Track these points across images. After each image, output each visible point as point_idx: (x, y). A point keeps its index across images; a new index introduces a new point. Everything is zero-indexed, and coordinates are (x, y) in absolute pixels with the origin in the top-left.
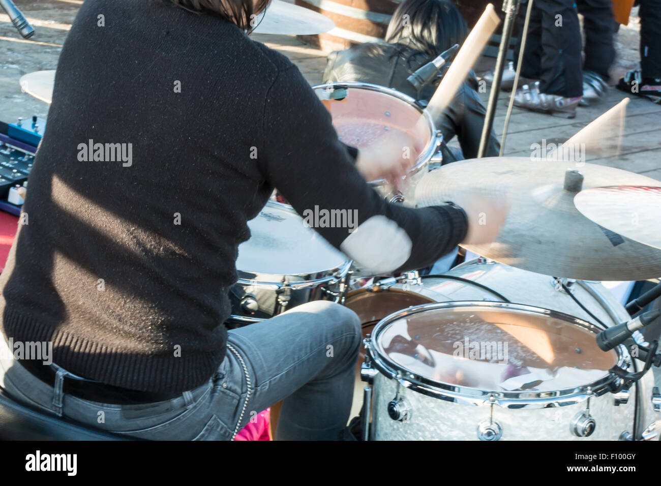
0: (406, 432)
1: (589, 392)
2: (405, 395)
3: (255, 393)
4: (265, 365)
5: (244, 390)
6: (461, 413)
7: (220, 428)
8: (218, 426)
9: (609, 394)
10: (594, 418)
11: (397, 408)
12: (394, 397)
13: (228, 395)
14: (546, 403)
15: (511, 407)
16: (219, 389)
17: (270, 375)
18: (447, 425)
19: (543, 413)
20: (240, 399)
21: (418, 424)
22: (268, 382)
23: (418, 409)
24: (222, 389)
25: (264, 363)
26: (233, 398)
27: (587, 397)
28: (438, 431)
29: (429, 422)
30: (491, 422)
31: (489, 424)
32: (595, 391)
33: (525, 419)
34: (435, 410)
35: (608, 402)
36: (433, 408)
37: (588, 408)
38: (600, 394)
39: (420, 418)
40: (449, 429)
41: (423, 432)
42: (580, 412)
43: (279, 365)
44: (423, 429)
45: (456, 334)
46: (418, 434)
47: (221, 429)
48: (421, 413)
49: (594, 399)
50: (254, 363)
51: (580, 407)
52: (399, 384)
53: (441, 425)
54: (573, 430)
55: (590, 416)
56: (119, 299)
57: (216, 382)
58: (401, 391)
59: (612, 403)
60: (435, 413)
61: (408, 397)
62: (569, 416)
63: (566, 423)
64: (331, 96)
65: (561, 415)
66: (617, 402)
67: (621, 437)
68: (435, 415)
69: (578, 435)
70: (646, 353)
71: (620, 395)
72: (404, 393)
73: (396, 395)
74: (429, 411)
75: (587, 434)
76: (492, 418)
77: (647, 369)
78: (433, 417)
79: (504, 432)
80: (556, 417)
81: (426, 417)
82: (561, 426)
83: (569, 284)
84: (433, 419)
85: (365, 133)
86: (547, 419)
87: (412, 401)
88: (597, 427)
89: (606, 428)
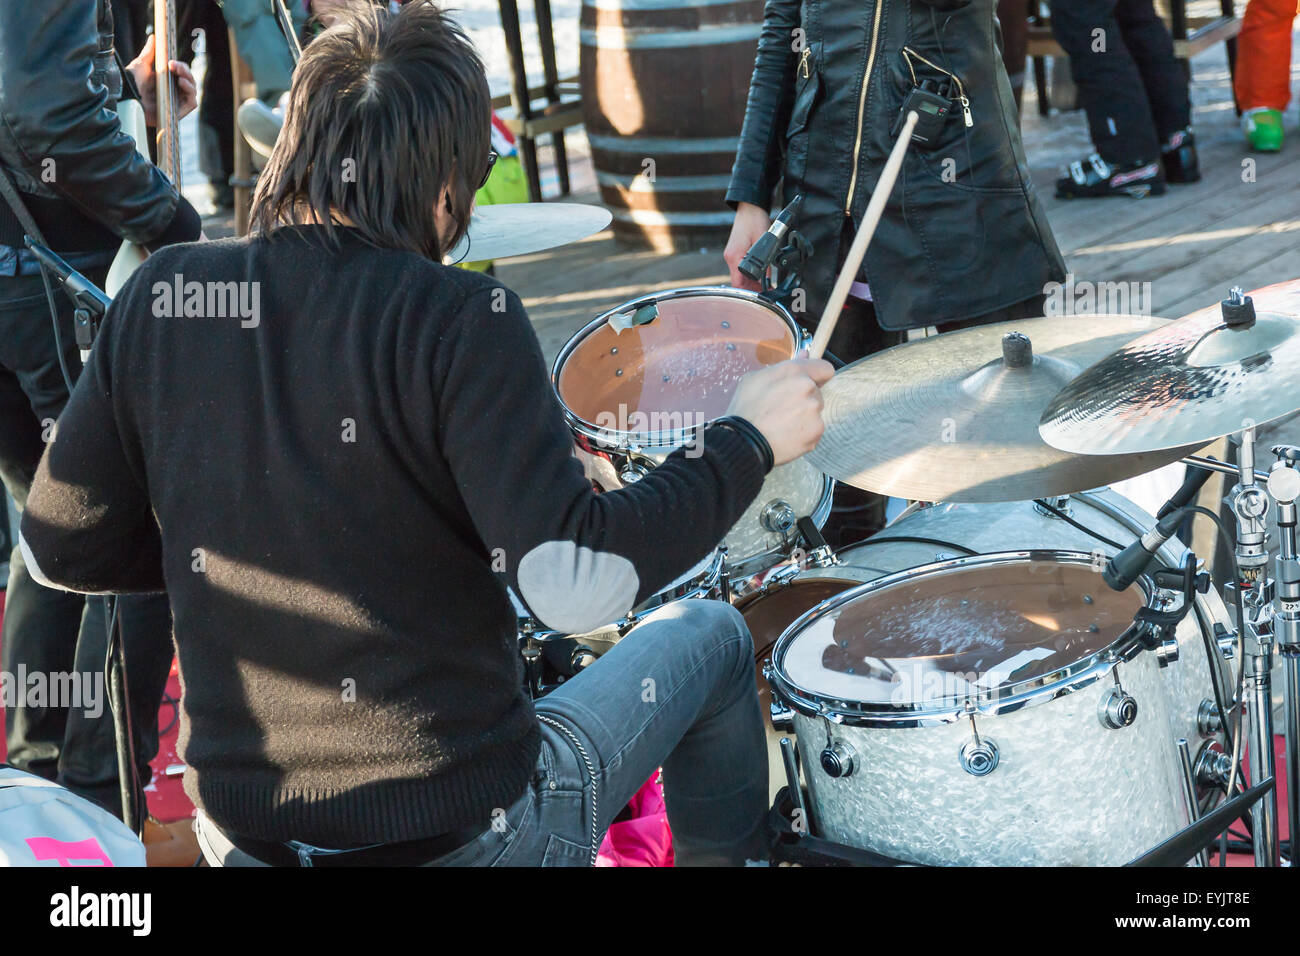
0: (859, 791)
1: (1112, 658)
2: (842, 736)
3: (603, 778)
4: (608, 730)
6: (930, 740)
7: (566, 850)
8: (563, 849)
9: (1146, 652)
10: (1131, 695)
11: (834, 759)
12: (826, 742)
13: (564, 797)
14: (1055, 690)
15: (1002, 711)
16: (545, 795)
17: (620, 743)
18: (915, 764)
19: (1051, 709)
20: (583, 795)
21: (872, 774)
22: (619, 754)
23: (867, 752)
24: (551, 793)
25: (605, 727)
26: (573, 798)
27: (1111, 666)
28: (905, 777)
29: (886, 766)
30: (978, 742)
31: (975, 747)
32: (1122, 654)
33: (1027, 724)
34: (892, 746)
35: (1147, 665)
36: (887, 743)
37: (1117, 682)
38: (1130, 657)
39: (873, 764)
40: (919, 769)
41: (882, 783)
42: (1108, 692)
43: (630, 724)
44: (882, 779)
45: (897, 624)
46: (875, 788)
47: (569, 852)
48: (871, 756)
49: (1122, 667)
50: (590, 733)
51: (1106, 684)
52: (827, 723)
53: (906, 767)
54: (1104, 721)
55: (1123, 693)
56: (364, 710)
57: (537, 787)
58: (833, 731)
59: (1154, 665)
60: (892, 751)
61: (848, 738)
62: (1094, 701)
63: (1091, 713)
64: (634, 321)
65: (1080, 703)
66: (1163, 662)
67: (1201, 710)
68: (893, 754)
69: (1115, 727)
70: (1182, 577)
71: (1163, 650)
72: (841, 733)
73: (829, 739)
74: (882, 750)
75: (1127, 721)
76: (977, 736)
77: (1190, 600)
78: (890, 757)
79: (1003, 752)
80: (1073, 708)
81: (881, 760)
82: (1084, 720)
83: (1062, 503)
84: (892, 761)
85: (697, 361)
86: (1060, 715)
87: (855, 741)
88: (1140, 707)
89: (1155, 705)
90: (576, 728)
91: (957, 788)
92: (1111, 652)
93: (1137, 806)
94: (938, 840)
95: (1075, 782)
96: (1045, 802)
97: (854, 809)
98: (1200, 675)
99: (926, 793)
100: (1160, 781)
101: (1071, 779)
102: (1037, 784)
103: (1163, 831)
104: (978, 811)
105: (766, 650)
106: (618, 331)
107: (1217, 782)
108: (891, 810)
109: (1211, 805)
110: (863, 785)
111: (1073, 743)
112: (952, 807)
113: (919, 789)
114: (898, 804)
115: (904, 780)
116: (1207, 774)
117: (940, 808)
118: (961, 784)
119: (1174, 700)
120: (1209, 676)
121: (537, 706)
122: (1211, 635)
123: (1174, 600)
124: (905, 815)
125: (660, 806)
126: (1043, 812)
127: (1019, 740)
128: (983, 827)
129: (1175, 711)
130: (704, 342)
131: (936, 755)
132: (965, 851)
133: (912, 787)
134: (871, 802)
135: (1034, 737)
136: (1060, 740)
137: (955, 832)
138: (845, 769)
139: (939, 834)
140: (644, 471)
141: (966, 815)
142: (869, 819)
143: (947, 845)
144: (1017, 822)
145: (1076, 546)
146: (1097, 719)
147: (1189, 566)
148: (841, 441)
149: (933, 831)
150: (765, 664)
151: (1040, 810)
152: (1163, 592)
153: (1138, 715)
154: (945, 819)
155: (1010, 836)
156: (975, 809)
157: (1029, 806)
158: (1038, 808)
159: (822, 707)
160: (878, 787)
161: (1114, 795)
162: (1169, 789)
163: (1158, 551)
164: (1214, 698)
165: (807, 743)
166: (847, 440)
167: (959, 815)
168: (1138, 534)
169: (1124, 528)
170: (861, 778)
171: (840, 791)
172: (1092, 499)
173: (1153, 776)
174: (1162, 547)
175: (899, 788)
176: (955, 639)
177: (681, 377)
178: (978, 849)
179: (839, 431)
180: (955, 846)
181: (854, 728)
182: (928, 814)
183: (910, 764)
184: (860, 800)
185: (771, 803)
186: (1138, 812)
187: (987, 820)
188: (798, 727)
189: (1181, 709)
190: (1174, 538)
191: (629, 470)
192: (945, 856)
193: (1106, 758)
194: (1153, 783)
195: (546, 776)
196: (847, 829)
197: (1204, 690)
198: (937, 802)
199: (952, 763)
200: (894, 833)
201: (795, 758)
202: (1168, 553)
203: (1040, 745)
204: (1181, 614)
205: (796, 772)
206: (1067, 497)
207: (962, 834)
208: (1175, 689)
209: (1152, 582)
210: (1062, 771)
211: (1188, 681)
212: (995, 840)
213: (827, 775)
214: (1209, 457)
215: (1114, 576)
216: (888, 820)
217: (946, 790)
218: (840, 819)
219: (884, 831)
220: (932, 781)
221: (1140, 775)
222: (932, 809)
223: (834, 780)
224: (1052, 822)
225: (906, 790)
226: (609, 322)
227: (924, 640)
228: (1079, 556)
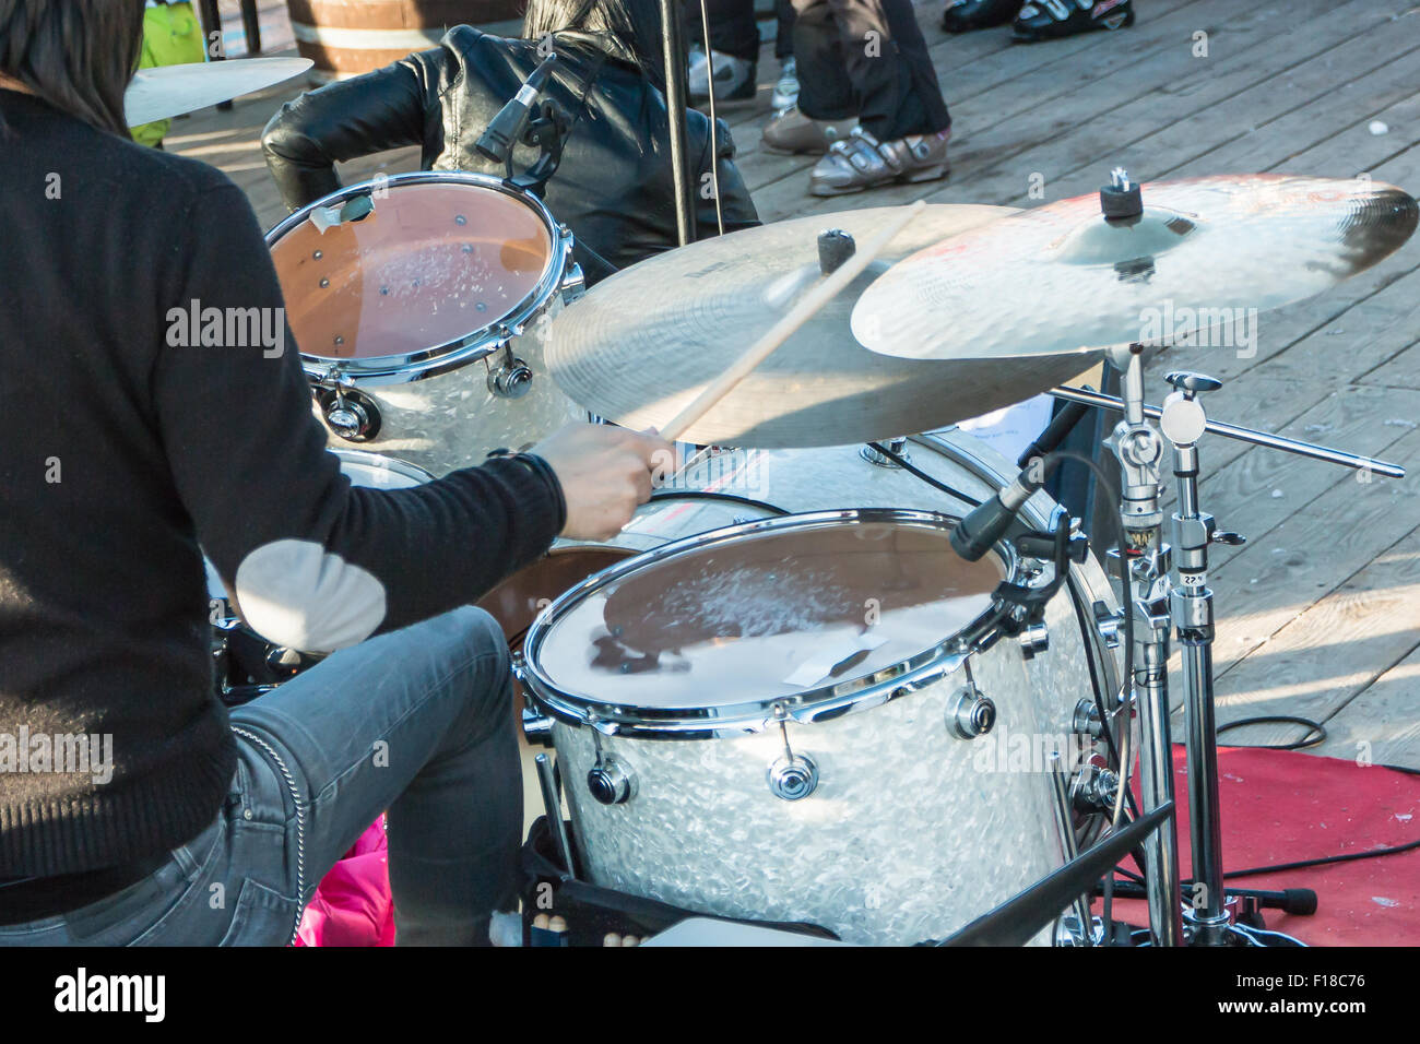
0: (637, 821)
1: (963, 647)
2: (615, 751)
3: (313, 810)
4: (321, 751)
5: (290, 812)
6: (729, 755)
7: (266, 899)
8: (261, 898)
9: (1007, 640)
10: (988, 695)
11: (606, 780)
12: (595, 759)
13: (261, 831)
14: (890, 690)
15: (819, 718)
16: (238, 826)
17: (336, 769)
18: (710, 786)
19: (885, 714)
20: (286, 830)
21: (654, 800)
22: (334, 783)
23: (647, 772)
24: (245, 824)
25: (318, 746)
26: (273, 833)
27: (961, 659)
28: (697, 803)
29: (672, 790)
30: (791, 757)
31: (787, 763)
32: (974, 643)
33: (854, 733)
34: (680, 764)
35: (1008, 657)
36: (674, 760)
37: (970, 678)
38: (986, 646)
39: (655, 787)
40: (716, 792)
41: (668, 811)
42: (958, 692)
43: (353, 744)
44: (667, 806)
45: (686, 604)
46: (659, 818)
47: (270, 901)
48: (654, 777)
49: (977, 660)
51: (955, 682)
52: (596, 733)
53: (698, 791)
54: (954, 729)
55: (978, 693)
56: (17, 705)
58: (604, 744)
59: (1017, 656)
60: (680, 769)
61: (622, 754)
62: (940, 704)
63: (937, 720)
64: (342, 217)
65: (922, 706)
66: (1029, 652)
67: (1078, 712)
68: (681, 774)
69: (968, 737)
70: (1052, 543)
71: (1028, 637)
72: (612, 747)
73: (598, 755)
74: (667, 769)
75: (983, 729)
76: (788, 750)
77: (1063, 572)
78: (678, 777)
79: (823, 770)
80: (913, 713)
81: (666, 781)
82: (929, 727)
83: (897, 446)
84: (679, 783)
85: (425, 267)
86: (896, 721)
87: (632, 759)
88: (999, 711)
89: (1019, 708)
90: (280, 745)
91: (764, 817)
92: (961, 640)
93: (996, 839)
94: (740, 884)
95: (917, 808)
96: (878, 835)
97: (632, 846)
98: (1077, 667)
99: (724, 823)
100: (1026, 806)
101: (911, 805)
102: (868, 810)
103: (1031, 870)
104: (790, 847)
105: (516, 641)
106: (322, 230)
107: (1099, 806)
108: (680, 846)
109: (1092, 835)
110: (643, 815)
111: (912, 757)
112: (759, 842)
113: (715, 819)
114: (689, 839)
115: (696, 807)
116: (1087, 795)
117: (743, 842)
118: (769, 812)
119: (1043, 700)
120: (1087, 668)
121: (232, 715)
122: (1088, 615)
123: (1041, 571)
124: (697, 853)
125: (381, 841)
126: (875, 848)
127: (843, 754)
128: (798, 868)
129: (1045, 715)
130: (433, 243)
131: (736, 775)
132: (775, 898)
133: (706, 816)
134: (653, 836)
135: (863, 750)
136: (897, 753)
137: (762, 875)
138: (620, 794)
139: (740, 876)
140: (358, 408)
141: (777, 851)
142: (651, 857)
143: (752, 891)
144: (842, 860)
145: (914, 502)
146: (944, 727)
147: (1061, 528)
148: (611, 369)
149: (733, 872)
150: (516, 658)
151: (871, 845)
152: (1028, 562)
153: (997, 721)
154: (749, 858)
155: (833, 879)
156: (789, 844)
157: (857, 839)
158: (868, 841)
159: (588, 713)
160: (663, 816)
161: (967, 825)
162: (1038, 816)
163: (1021, 509)
164: (1093, 698)
165: (571, 760)
166: (618, 368)
167: (767, 852)
168: (995, 486)
169: (975, 479)
170: (640, 805)
171: (613, 822)
172: (934, 442)
173: (1017, 800)
174: (1026, 504)
175: (689, 818)
176: (760, 623)
177: (404, 288)
178: (792, 895)
179: (608, 357)
180: (762, 892)
181: (631, 741)
182: (726, 850)
183: (704, 786)
184: (639, 832)
185: (525, 839)
186: (998, 847)
187: (803, 858)
188: (558, 739)
189: (1052, 712)
190: (1041, 492)
191: (338, 408)
192: (750, 905)
193: (956, 777)
194: (1017, 809)
195: (239, 801)
196: (622, 871)
197: (1081, 688)
198: (739, 835)
199: (757, 784)
200: (684, 875)
201: (555, 779)
202: (1034, 511)
203: (872, 761)
204: (1051, 590)
205: (556, 799)
206: (902, 439)
207: (771, 876)
208: (1044, 686)
209: (1013, 549)
210: (900, 794)
211: (1061, 675)
212: (814, 884)
213: (596, 801)
214: (1084, 387)
215: (964, 542)
216: (675, 858)
217: (750, 819)
218: (613, 857)
219: (669, 874)
220: (732, 808)
221: (1001, 799)
222: (732, 845)
223: (606, 808)
224: (887, 860)
225: (699, 820)
226: (311, 218)
227: (719, 624)
228: (919, 516)
